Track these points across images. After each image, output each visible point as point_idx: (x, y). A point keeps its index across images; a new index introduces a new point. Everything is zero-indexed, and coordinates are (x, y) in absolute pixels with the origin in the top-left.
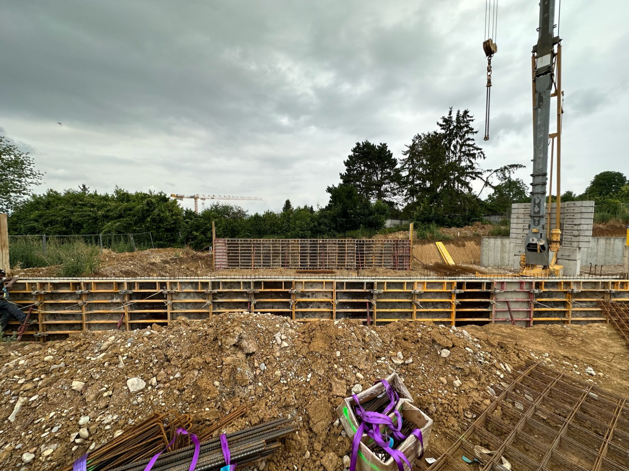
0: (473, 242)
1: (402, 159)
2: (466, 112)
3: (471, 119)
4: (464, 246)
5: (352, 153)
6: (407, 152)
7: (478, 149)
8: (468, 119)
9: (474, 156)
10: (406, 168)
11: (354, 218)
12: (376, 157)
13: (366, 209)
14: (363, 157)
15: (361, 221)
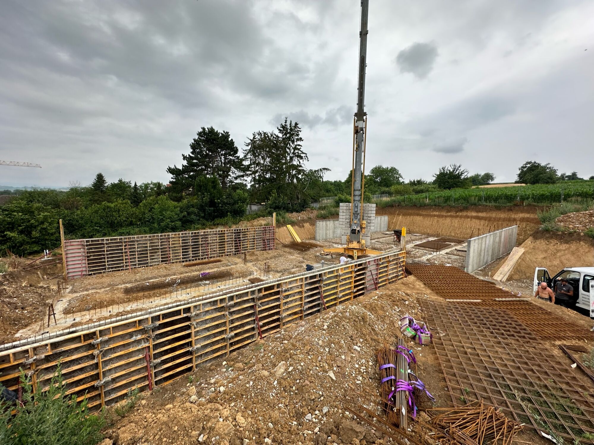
0: (308, 224)
1: (245, 149)
2: (296, 124)
3: (300, 130)
4: (303, 226)
5: (197, 137)
6: (249, 144)
7: (303, 153)
8: (298, 129)
9: (301, 158)
10: (248, 158)
11: (221, 207)
12: (222, 144)
13: (231, 198)
14: (209, 142)
15: (228, 209)
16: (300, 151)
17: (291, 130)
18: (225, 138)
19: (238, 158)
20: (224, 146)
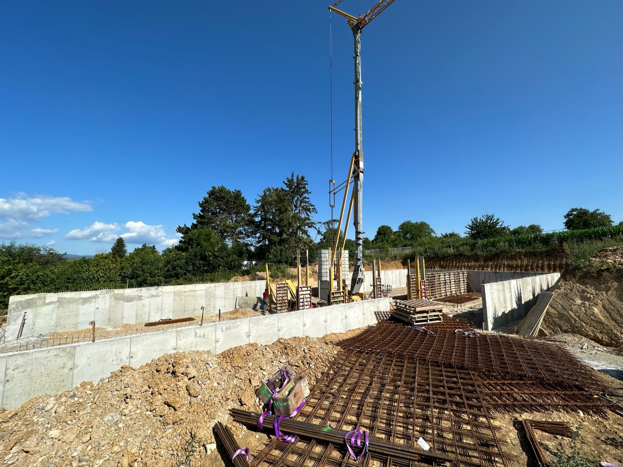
0: (312, 279)
5: (207, 196)
9: (309, 210)
10: (258, 215)
11: (212, 261)
12: (231, 202)
13: (225, 252)
14: (218, 200)
15: (220, 263)
16: (309, 204)
17: (298, 184)
18: (236, 197)
19: (249, 215)
20: (234, 204)
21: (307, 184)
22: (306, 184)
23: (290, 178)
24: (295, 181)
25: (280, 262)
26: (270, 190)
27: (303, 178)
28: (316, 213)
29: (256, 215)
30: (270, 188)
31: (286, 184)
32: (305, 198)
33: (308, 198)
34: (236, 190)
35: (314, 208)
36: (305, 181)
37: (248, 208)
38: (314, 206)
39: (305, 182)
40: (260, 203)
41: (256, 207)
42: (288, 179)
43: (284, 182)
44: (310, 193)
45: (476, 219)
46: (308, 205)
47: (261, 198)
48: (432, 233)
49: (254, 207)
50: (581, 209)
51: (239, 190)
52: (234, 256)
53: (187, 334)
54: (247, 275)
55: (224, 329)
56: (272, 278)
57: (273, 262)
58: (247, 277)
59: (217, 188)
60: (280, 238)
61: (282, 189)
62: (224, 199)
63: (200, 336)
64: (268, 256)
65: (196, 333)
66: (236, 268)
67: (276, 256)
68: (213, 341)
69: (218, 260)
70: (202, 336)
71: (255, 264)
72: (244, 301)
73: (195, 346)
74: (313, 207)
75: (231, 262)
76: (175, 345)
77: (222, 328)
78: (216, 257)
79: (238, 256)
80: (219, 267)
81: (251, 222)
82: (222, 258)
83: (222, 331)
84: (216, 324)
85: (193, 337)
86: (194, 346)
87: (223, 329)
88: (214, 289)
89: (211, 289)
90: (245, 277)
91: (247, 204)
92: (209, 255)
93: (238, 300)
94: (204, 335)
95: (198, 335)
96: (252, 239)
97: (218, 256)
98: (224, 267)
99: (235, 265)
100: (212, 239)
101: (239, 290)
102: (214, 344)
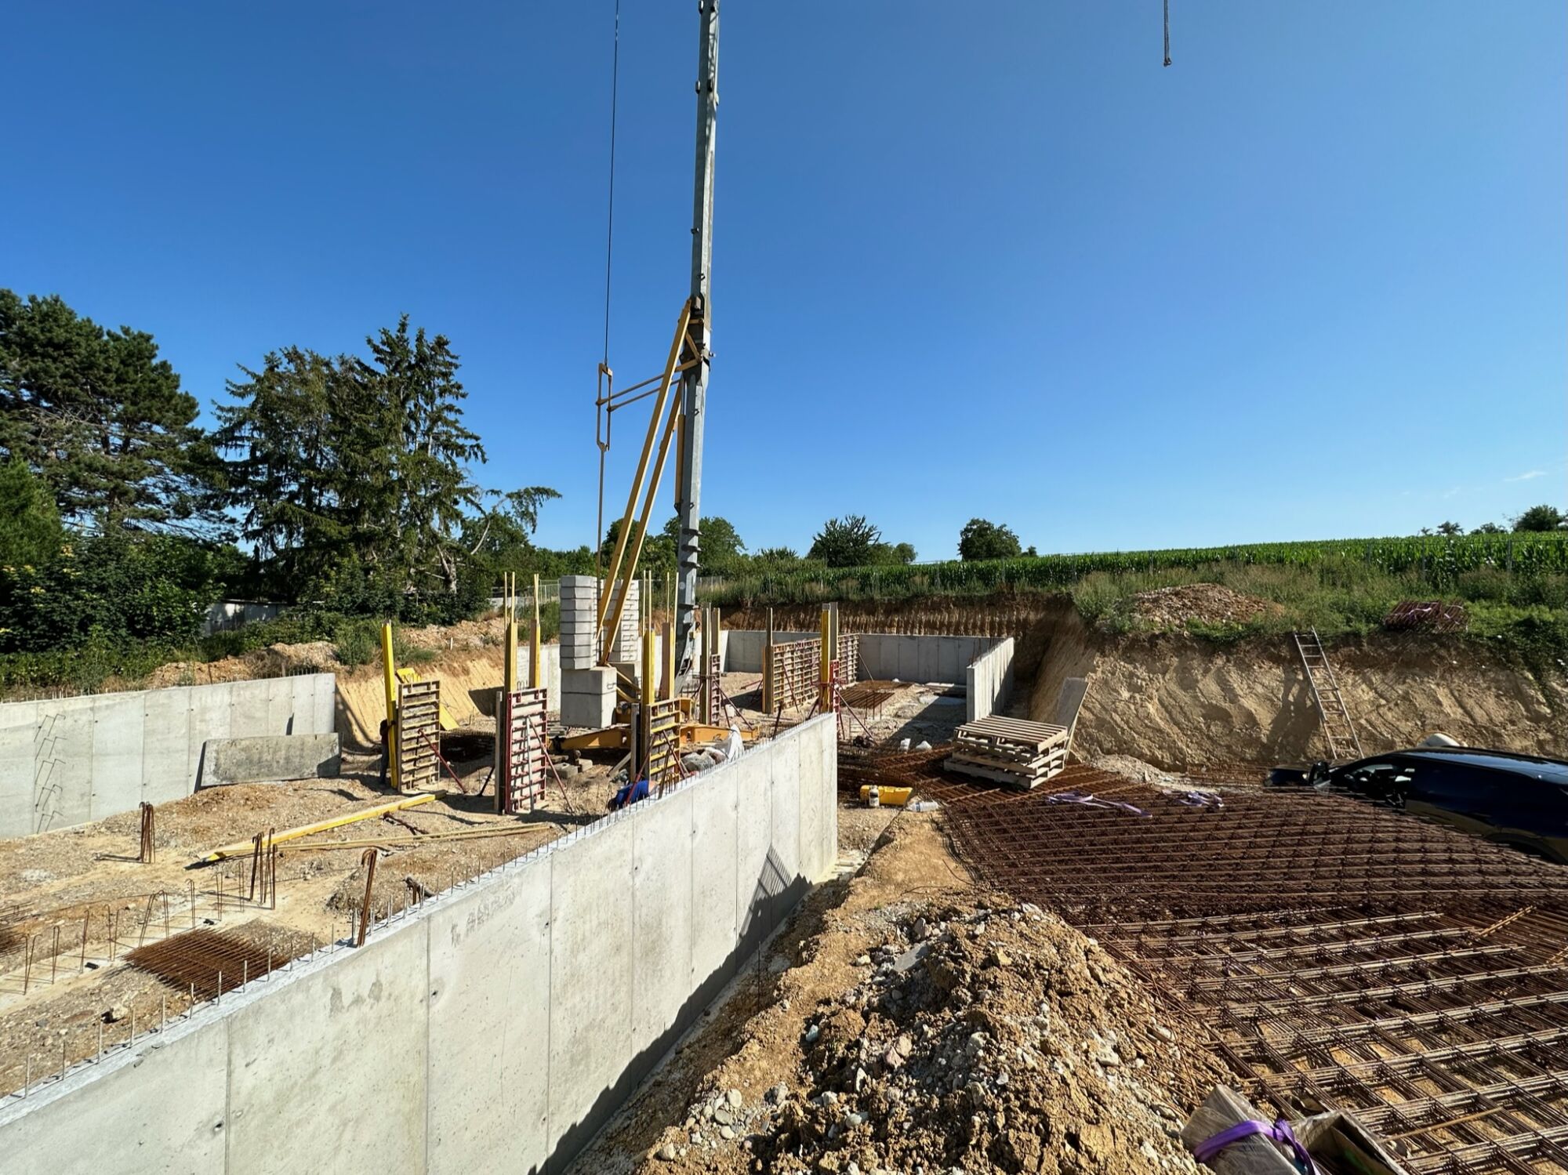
0: (485, 661)
4: (466, 672)
7: (467, 437)
9: (459, 449)
10: (242, 438)
11: (44, 601)
12: (108, 370)
13: (112, 565)
14: (34, 354)
15: (89, 611)
16: (457, 429)
17: (422, 359)
18: (130, 355)
19: (195, 435)
20: (120, 380)
21: (456, 367)
22: (451, 364)
23: (394, 334)
24: (412, 346)
25: (364, 608)
26: (300, 357)
27: (441, 343)
28: (484, 461)
29: (228, 437)
30: (301, 351)
31: (377, 350)
32: (450, 408)
33: (459, 411)
34: (126, 331)
35: (478, 446)
36: (448, 353)
37: (188, 408)
38: (477, 439)
39: (448, 359)
40: (251, 399)
41: (231, 410)
42: (385, 332)
43: (369, 341)
44: (463, 396)
45: (833, 523)
46: (454, 432)
47: (253, 382)
48: (738, 548)
49: (221, 409)
50: (984, 522)
51: (146, 332)
52: (164, 583)
53: (292, 1015)
54: (236, 655)
55: (462, 928)
56: (345, 663)
57: (337, 609)
58: (232, 664)
59: (25, 302)
60: (349, 527)
61: (359, 362)
62: (71, 355)
63: (358, 1001)
64: (317, 588)
65: (337, 994)
66: (173, 628)
67: (349, 590)
68: (417, 1001)
69: (78, 597)
70: (365, 993)
71: (239, 617)
72: (243, 756)
73: (335, 1060)
74: (474, 442)
75: (149, 607)
76: (221, 1104)
77: (453, 928)
78: (65, 584)
79: (185, 585)
80: (83, 626)
81: (201, 463)
82: (101, 589)
83: (456, 939)
84: (429, 918)
85: (323, 1015)
86: (327, 1062)
87: (458, 929)
88: (84, 718)
89: (69, 721)
90: (222, 663)
91: (179, 391)
92: (26, 577)
93: (210, 754)
94: (377, 985)
95: (347, 999)
96: (205, 523)
97: (79, 583)
98: (114, 625)
99: (170, 620)
100: (33, 511)
101: (215, 716)
102: (421, 1012)
